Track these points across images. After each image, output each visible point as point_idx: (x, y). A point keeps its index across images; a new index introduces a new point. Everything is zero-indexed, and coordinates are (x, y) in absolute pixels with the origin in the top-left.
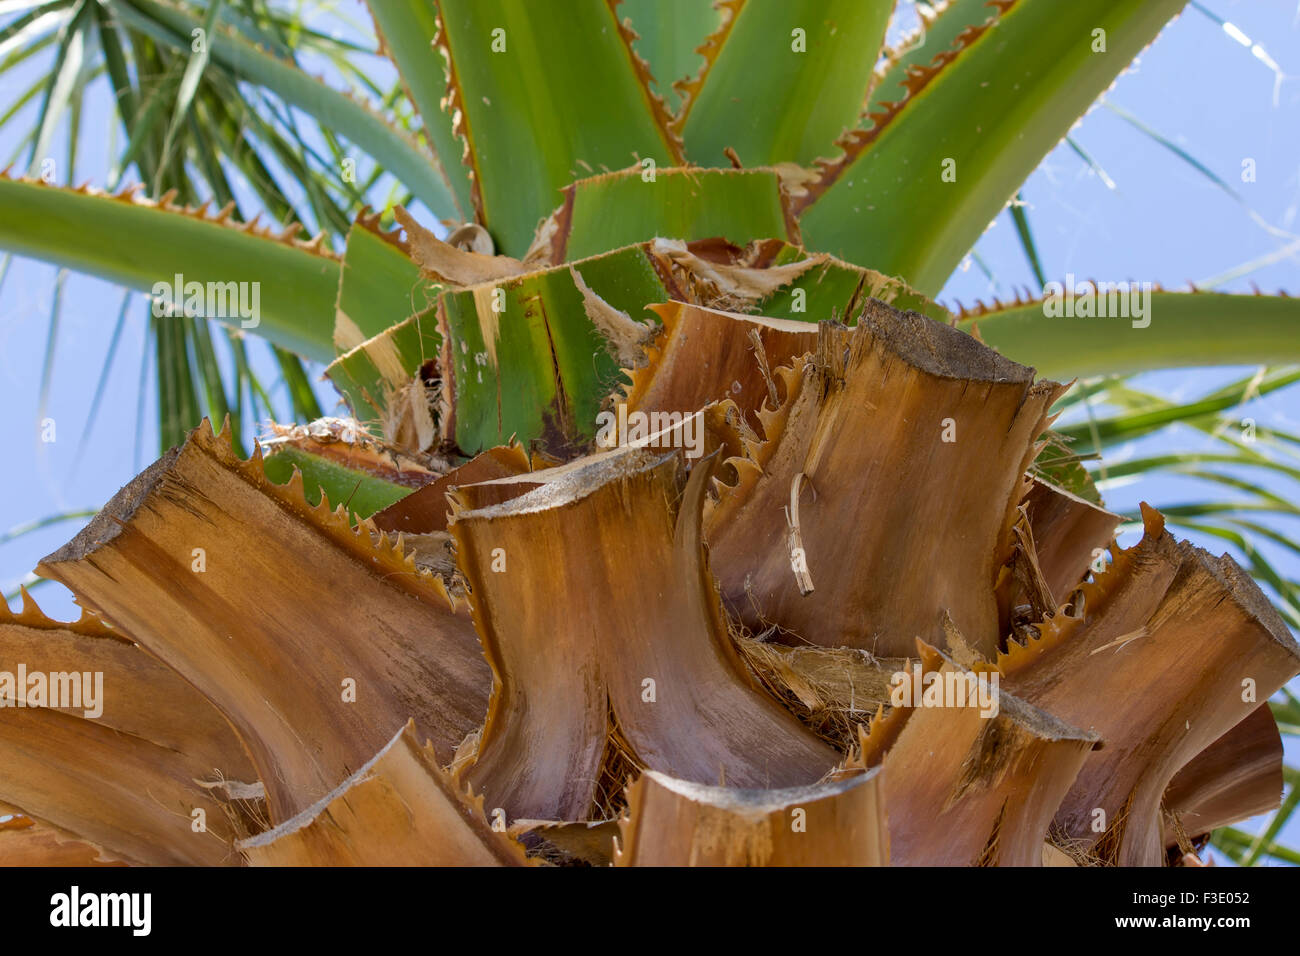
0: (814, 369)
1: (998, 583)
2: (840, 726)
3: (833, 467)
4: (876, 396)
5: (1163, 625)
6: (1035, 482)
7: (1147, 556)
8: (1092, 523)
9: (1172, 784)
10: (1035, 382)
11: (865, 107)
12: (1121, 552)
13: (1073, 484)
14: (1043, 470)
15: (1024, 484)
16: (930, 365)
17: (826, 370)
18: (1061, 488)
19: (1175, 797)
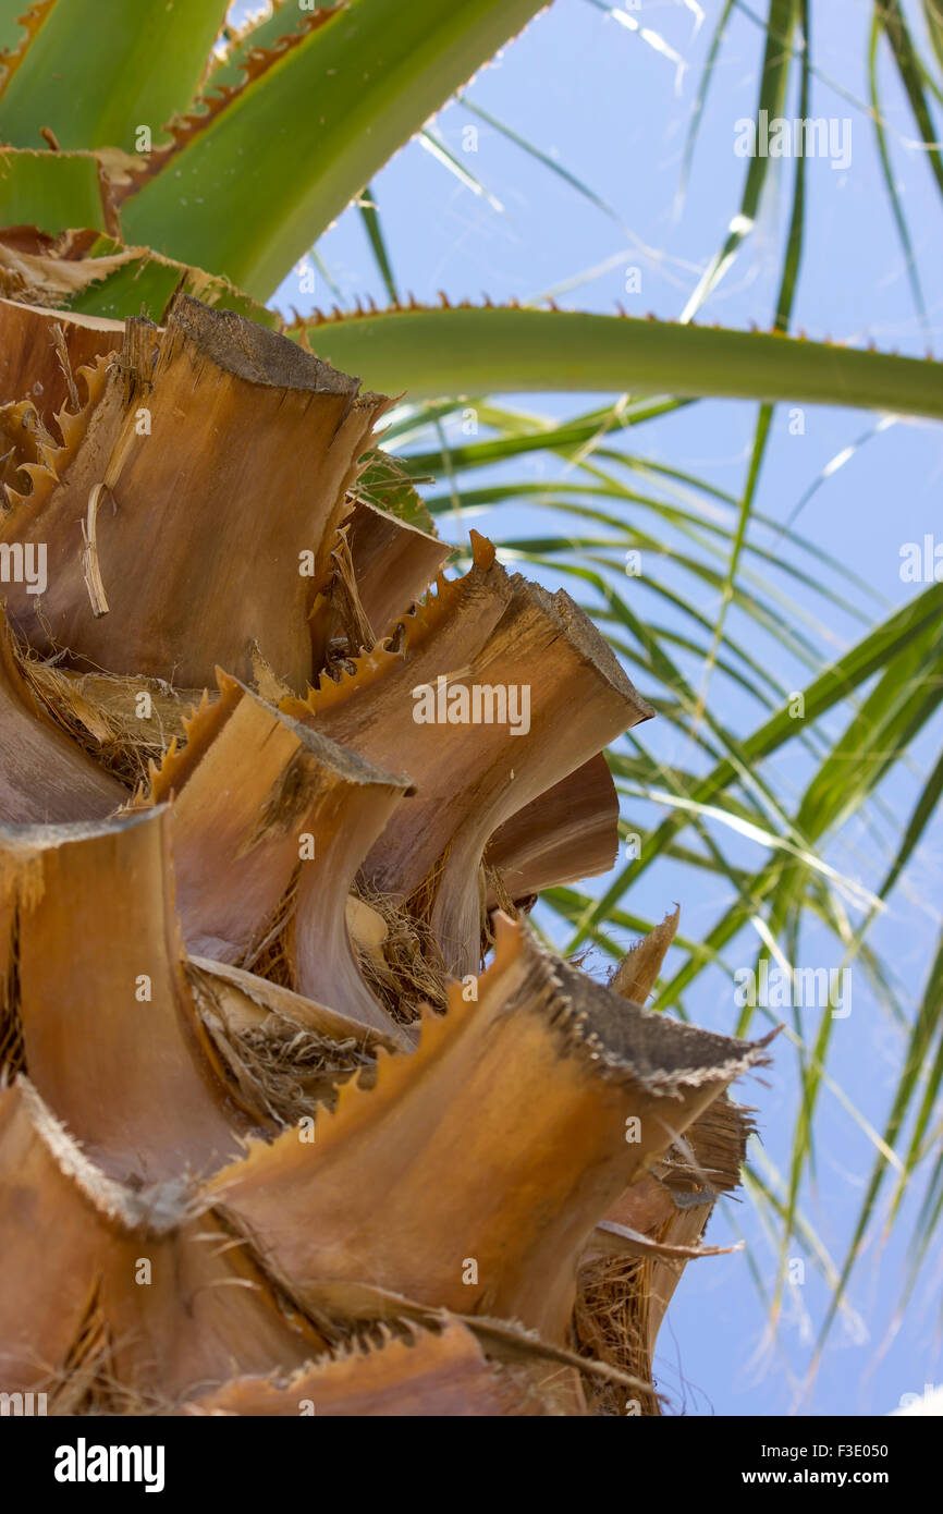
0: (119, 371)
1: (313, 612)
2: (133, 761)
3: (136, 477)
4: (186, 403)
5: (489, 665)
6: (357, 504)
7: (476, 588)
8: (420, 551)
9: (494, 838)
10: (361, 395)
11: (200, 91)
12: (447, 583)
13: (404, 509)
14: (370, 493)
15: (345, 505)
16: (246, 371)
17: (132, 371)
18: (390, 513)
19: (498, 853)
